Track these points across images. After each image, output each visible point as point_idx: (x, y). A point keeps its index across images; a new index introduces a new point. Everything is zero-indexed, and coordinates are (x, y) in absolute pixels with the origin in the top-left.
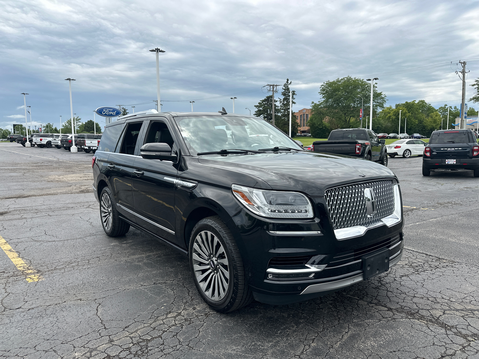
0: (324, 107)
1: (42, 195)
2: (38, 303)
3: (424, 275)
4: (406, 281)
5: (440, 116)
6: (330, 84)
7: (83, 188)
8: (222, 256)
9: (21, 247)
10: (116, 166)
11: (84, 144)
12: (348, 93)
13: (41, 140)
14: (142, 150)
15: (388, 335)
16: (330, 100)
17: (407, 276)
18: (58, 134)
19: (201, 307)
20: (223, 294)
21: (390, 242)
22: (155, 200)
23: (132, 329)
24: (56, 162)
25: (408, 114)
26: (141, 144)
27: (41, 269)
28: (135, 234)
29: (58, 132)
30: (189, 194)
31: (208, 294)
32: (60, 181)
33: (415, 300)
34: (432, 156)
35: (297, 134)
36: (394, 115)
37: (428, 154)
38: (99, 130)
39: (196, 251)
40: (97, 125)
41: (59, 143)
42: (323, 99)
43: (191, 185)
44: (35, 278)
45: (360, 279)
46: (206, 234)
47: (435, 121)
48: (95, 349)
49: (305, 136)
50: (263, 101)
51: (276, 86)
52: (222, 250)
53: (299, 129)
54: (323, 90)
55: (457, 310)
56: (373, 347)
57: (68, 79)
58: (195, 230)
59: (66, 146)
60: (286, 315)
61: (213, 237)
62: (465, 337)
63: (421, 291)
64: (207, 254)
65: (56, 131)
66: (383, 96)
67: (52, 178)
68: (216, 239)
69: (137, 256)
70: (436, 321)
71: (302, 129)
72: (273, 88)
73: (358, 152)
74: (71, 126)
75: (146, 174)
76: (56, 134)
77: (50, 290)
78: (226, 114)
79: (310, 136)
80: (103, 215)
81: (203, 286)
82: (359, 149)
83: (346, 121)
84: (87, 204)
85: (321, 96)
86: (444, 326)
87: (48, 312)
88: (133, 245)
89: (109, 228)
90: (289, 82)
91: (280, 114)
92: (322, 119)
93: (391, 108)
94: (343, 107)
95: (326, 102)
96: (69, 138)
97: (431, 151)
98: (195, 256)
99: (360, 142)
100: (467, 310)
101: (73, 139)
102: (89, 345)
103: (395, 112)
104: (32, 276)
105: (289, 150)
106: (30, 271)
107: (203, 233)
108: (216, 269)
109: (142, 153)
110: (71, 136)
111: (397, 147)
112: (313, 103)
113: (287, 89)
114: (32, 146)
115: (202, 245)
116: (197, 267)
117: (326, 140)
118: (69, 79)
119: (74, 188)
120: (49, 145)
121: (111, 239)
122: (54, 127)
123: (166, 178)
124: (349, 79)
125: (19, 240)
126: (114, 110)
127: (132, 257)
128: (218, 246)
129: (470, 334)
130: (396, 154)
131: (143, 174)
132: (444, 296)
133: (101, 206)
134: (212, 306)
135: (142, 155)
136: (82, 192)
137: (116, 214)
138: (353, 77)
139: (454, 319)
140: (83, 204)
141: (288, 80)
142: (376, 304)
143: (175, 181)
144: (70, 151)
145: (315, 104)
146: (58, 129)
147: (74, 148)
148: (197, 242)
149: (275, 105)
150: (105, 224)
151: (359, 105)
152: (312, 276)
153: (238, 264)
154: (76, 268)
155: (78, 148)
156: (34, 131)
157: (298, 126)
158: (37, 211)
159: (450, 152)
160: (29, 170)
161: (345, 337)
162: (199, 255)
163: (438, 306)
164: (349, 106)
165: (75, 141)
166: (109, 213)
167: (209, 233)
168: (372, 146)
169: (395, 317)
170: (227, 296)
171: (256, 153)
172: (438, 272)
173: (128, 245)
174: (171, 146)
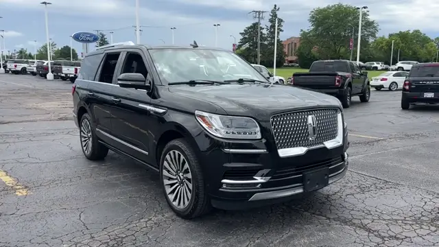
0: (314, 36)
1: (22, 122)
2: (29, 211)
3: (367, 195)
4: (350, 199)
5: (435, 47)
6: (320, 12)
7: (62, 116)
8: (186, 171)
9: (8, 167)
10: (95, 94)
11: (61, 71)
12: (339, 20)
13: (16, 66)
14: (119, 80)
15: (320, 235)
16: (320, 28)
17: (353, 195)
18: (33, 61)
19: (169, 214)
20: (187, 203)
21: (330, 162)
22: (133, 126)
23: (109, 229)
24: (33, 90)
25: (401, 45)
26: (119, 74)
27: (28, 185)
28: (113, 159)
29: (33, 59)
30: (160, 118)
31: (175, 204)
32: (39, 109)
33: (352, 212)
34: (411, 89)
35: (284, 64)
36: (387, 46)
37: (407, 87)
38: (75, 56)
39: (166, 168)
40: (73, 50)
41: (35, 70)
42: (312, 27)
43: (161, 111)
44: (24, 192)
45: (301, 191)
46: (174, 153)
47: (430, 53)
48: (80, 243)
49: (292, 66)
50: (249, 28)
51: (263, 12)
52: (187, 166)
53: (286, 58)
54: (313, 17)
55: (385, 220)
56: (305, 243)
57: (43, 3)
58: (165, 150)
59: (42, 73)
60: (239, 221)
61: (179, 155)
62: (383, 238)
63: (361, 206)
64: (175, 170)
65: (30, 57)
66: (375, 25)
67: (30, 105)
68: (182, 157)
69: (115, 176)
70: (364, 227)
71: (290, 58)
72: (259, 14)
73: (337, 84)
74: (47, 51)
75: (124, 101)
76: (31, 60)
77: (38, 201)
78: (197, 47)
79: (298, 66)
80: (83, 139)
81: (171, 197)
82: (338, 81)
83: (336, 50)
84: (66, 131)
85: (310, 24)
86: (369, 230)
87: (38, 217)
88: (111, 167)
89: (88, 152)
90: (277, 8)
91: (266, 43)
92: (311, 48)
93: (383, 38)
94: (334, 36)
95: (316, 30)
96: (45, 64)
97: (410, 84)
98: (165, 173)
99: (340, 73)
100: (393, 219)
101: (49, 65)
102: (75, 240)
103: (387, 42)
104: (21, 191)
105: (253, 81)
106: (19, 187)
107: (171, 152)
108: (182, 183)
109: (119, 82)
110: (48, 63)
111: (383, 80)
112: (302, 30)
113: (274, 15)
114: (7, 72)
115: (171, 163)
116: (166, 182)
117: (307, 71)
118: (45, 3)
119: (52, 116)
120: (24, 71)
121: (90, 162)
122: (28, 53)
123: (141, 105)
124: (340, 6)
125: (5, 162)
126: (91, 35)
127: (111, 177)
128: (184, 163)
129: (388, 236)
130: (382, 86)
131: (120, 101)
132: (378, 210)
133: (81, 131)
134: (178, 213)
135: (119, 84)
136: (61, 119)
137: (96, 138)
138: (344, 4)
139: (379, 226)
140: (62, 131)
141: (275, 6)
142: (318, 215)
143: (148, 107)
144: (46, 78)
145: (304, 32)
146: (33, 55)
147: (50, 76)
148: (167, 160)
149: (261, 33)
150: (85, 148)
151: (350, 34)
152: (258, 186)
153: (199, 177)
154: (60, 185)
155: (54, 76)
156: (7, 57)
157: (286, 55)
158: (18, 137)
159: (429, 86)
160: (6, 96)
161: (285, 236)
162: (169, 171)
163: (370, 217)
164: (339, 35)
165: (51, 68)
166: (89, 138)
167: (177, 152)
168: (353, 78)
169: (331, 223)
170: (189, 205)
171: (221, 83)
172: (380, 192)
173: (106, 167)
174: (146, 76)
